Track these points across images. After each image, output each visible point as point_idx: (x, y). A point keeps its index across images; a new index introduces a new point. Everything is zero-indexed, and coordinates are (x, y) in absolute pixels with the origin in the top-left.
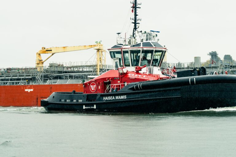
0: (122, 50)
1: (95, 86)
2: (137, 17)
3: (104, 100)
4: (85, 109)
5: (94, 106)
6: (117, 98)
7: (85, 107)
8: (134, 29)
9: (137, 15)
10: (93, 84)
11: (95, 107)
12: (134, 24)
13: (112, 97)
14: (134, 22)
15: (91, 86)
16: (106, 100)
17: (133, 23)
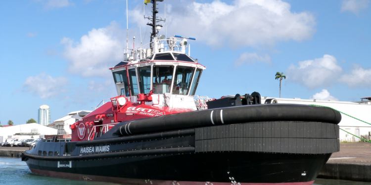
0: (126, 68)
1: (83, 128)
2: (157, 15)
3: (81, 154)
4: (60, 168)
5: (69, 164)
6: (98, 149)
7: (60, 164)
8: (152, 35)
9: (156, 12)
10: (82, 126)
11: (70, 166)
12: (152, 27)
13: (91, 148)
14: (152, 23)
15: (80, 129)
16: (84, 154)
17: (150, 25)
